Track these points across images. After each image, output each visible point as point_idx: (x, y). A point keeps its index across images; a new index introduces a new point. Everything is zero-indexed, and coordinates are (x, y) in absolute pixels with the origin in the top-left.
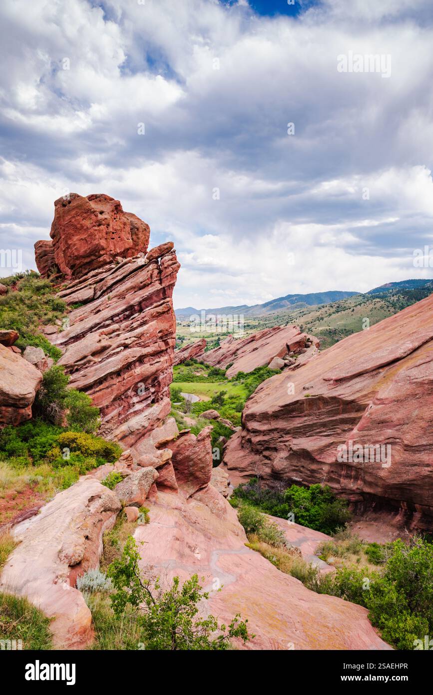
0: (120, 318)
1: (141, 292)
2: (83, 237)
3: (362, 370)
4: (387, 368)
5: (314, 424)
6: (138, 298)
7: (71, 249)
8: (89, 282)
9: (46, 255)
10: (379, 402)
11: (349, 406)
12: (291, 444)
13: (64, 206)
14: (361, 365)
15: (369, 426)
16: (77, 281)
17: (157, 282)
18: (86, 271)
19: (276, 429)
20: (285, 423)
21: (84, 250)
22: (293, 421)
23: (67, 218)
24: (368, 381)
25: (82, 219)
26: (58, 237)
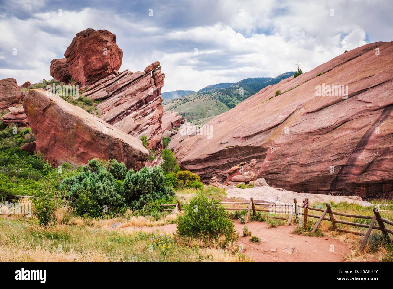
0: (135, 108)
1: (145, 92)
2: (98, 57)
3: (259, 131)
4: (274, 129)
5: (235, 161)
6: (145, 95)
7: (90, 65)
8: (102, 86)
9: (60, 69)
10: (278, 146)
11: (257, 150)
12: (222, 173)
13: (85, 36)
14: (257, 128)
15: (275, 158)
16: (93, 85)
17: (154, 86)
18: (97, 79)
19: (209, 167)
20: (214, 163)
21: (99, 66)
22: (219, 161)
23: (87, 45)
24: (265, 136)
25: (97, 45)
26: (73, 57)
